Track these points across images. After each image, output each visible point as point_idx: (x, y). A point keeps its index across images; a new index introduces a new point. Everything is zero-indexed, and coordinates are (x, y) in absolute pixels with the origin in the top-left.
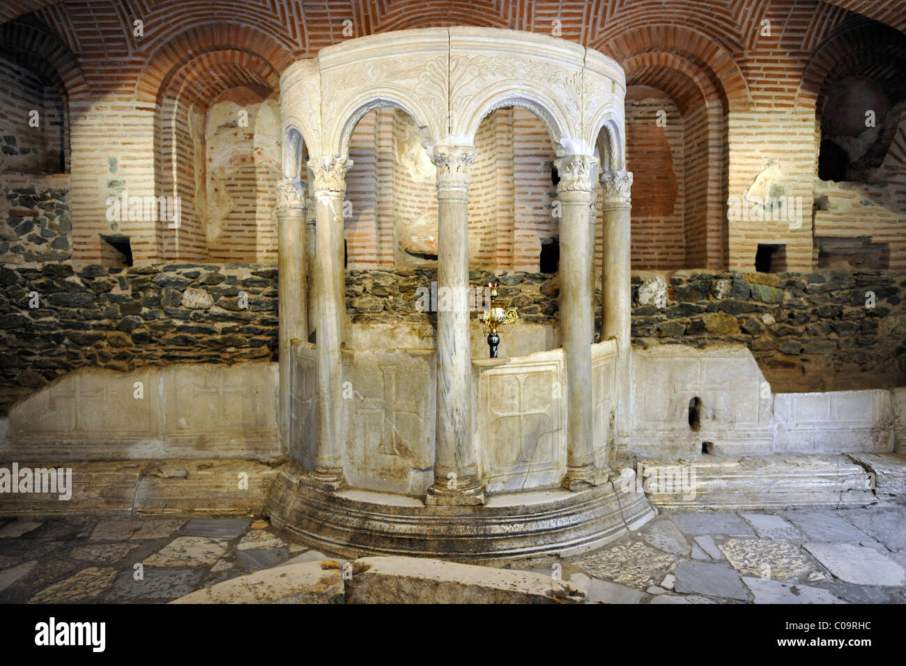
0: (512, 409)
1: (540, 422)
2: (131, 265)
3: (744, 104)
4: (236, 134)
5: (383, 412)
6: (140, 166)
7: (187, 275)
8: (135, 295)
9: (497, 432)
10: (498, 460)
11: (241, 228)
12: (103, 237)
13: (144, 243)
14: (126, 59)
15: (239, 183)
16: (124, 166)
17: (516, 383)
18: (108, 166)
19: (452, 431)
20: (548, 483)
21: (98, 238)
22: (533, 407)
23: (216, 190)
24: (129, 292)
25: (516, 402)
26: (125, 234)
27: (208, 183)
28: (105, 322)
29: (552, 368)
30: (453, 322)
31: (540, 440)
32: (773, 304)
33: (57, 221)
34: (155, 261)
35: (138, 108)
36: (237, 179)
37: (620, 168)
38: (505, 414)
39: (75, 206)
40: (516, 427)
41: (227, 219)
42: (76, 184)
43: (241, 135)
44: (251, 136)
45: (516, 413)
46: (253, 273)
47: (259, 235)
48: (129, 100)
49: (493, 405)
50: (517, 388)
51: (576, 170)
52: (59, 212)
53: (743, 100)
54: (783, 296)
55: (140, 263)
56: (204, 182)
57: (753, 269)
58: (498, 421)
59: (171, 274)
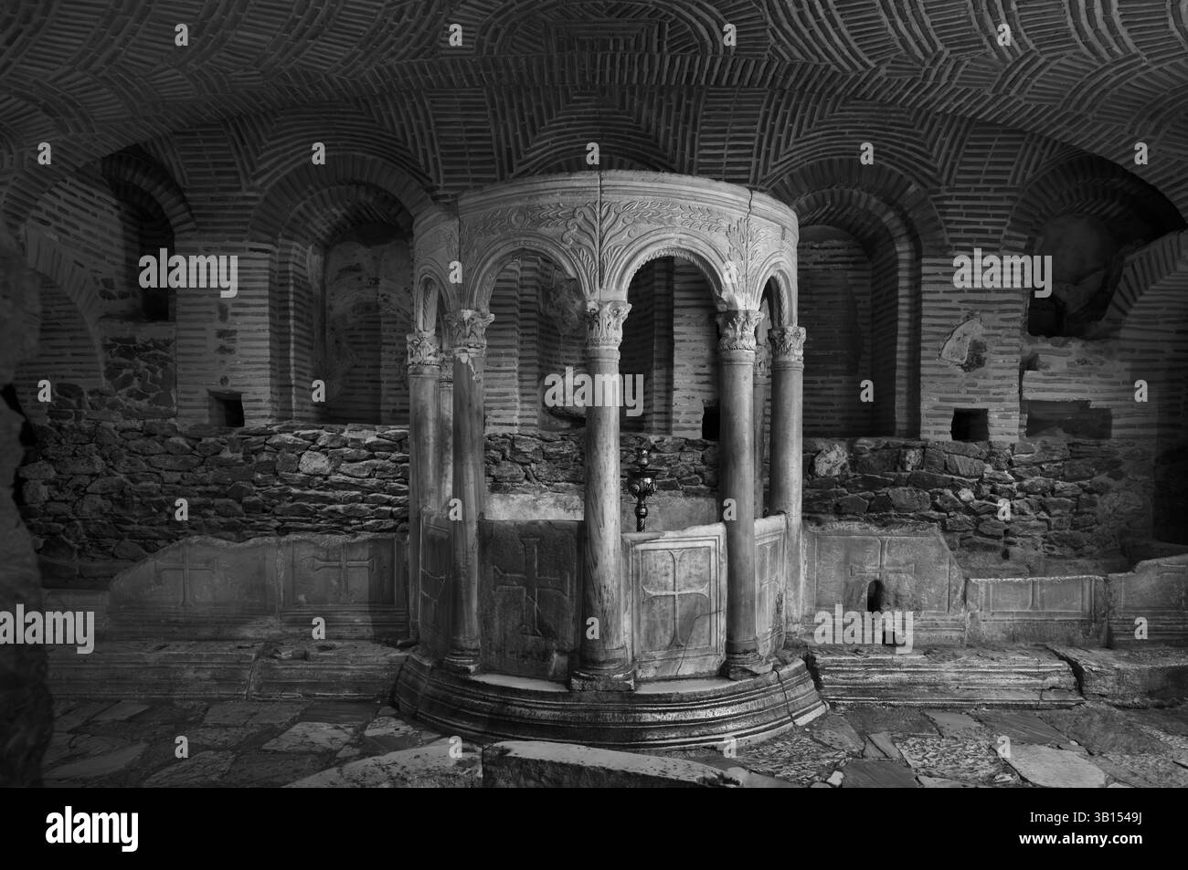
0: (666, 589)
1: (696, 604)
2: (243, 425)
3: (940, 248)
4: (359, 279)
5: (525, 589)
6: (253, 314)
7: (304, 437)
8: (247, 459)
9: (648, 612)
10: (650, 643)
11: (366, 385)
12: (211, 393)
13: (257, 400)
14: (239, 194)
15: (363, 333)
16: (236, 314)
17: (670, 559)
18: (218, 314)
19: (599, 609)
20: (705, 670)
21: (206, 394)
22: (690, 586)
23: (337, 342)
24: (240, 455)
25: (670, 580)
26: (236, 389)
27: (327, 334)
28: (215, 488)
29: (712, 544)
30: (601, 491)
31: (697, 622)
32: (972, 477)
33: (159, 375)
34: (269, 422)
35: (252, 250)
36: (361, 329)
37: (791, 322)
38: (658, 593)
39: (180, 358)
40: (670, 607)
41: (349, 374)
42: (183, 333)
43: (365, 280)
44: (377, 281)
45: (672, 593)
46: (378, 436)
47: (384, 392)
48: (241, 240)
49: (646, 583)
50: (671, 565)
51: (738, 328)
52: (163, 365)
53: (939, 244)
54: (983, 469)
55: (252, 424)
56: (323, 333)
57: (949, 438)
58: (652, 600)
59: (288, 437)
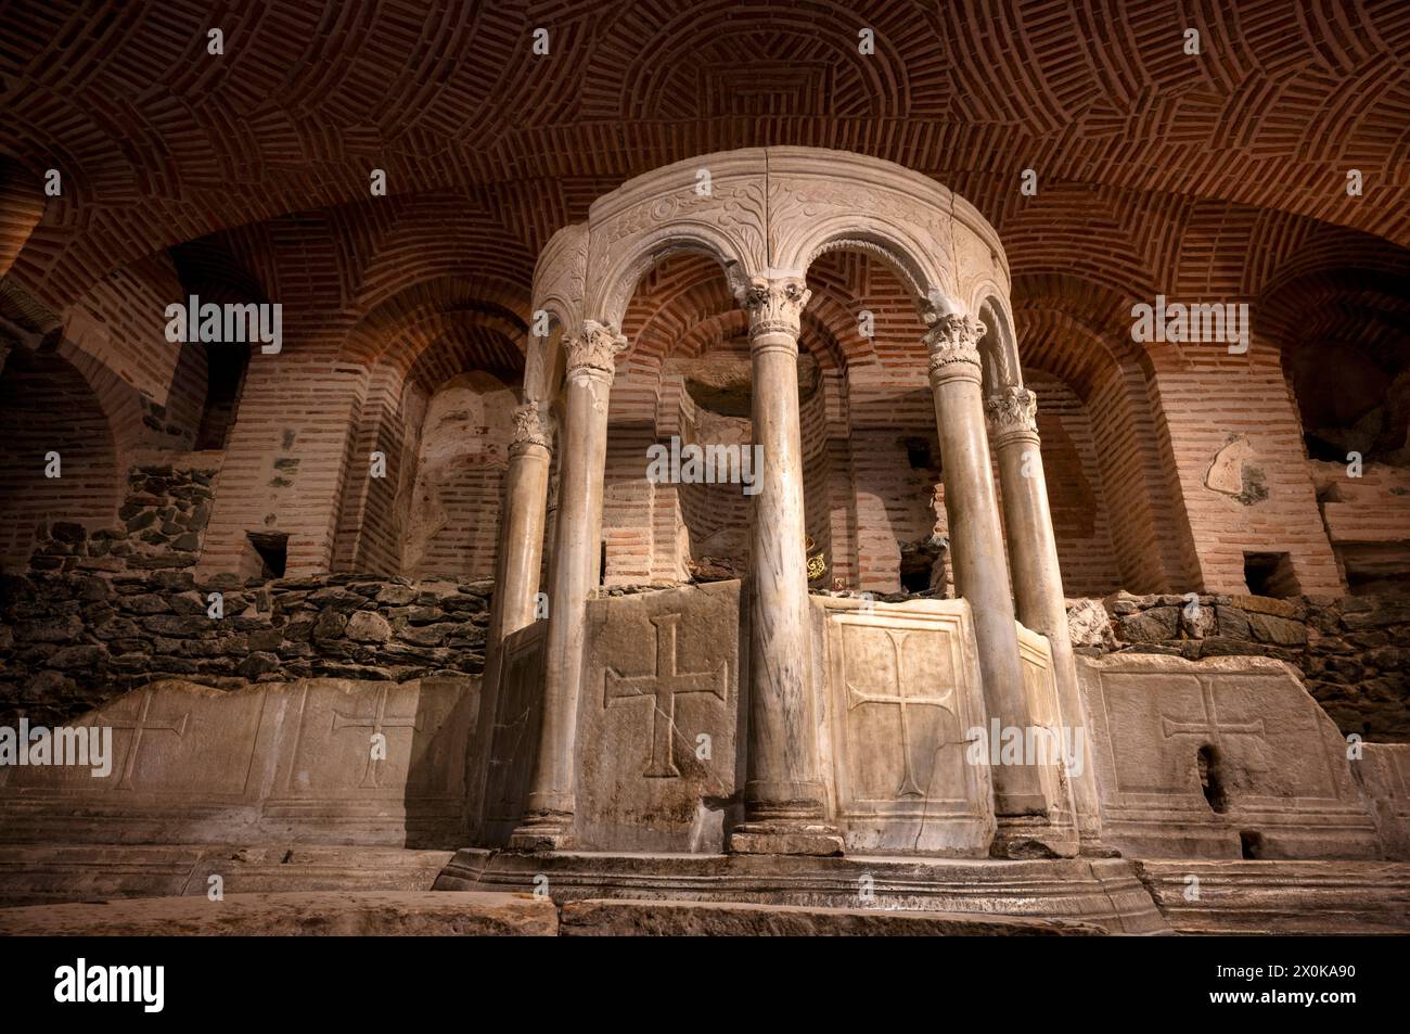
0: (884, 690)
1: (936, 723)
2: (281, 576)
3: (1176, 363)
4: (464, 428)
5: (653, 699)
6: (324, 441)
7: (360, 591)
8: (277, 620)
9: (859, 729)
10: (866, 785)
11: (454, 551)
12: (250, 535)
13: (307, 544)
14: (336, 311)
15: (460, 490)
16: (304, 441)
17: (888, 644)
18: (282, 441)
19: (778, 708)
20: (960, 846)
21: (243, 535)
22: (922, 691)
23: (426, 499)
24: (269, 616)
25: (891, 677)
26: (283, 530)
27: (416, 490)
28: (223, 660)
29: (950, 627)
30: (777, 520)
31: (941, 755)
32: (1293, 646)
33: (189, 514)
34: (318, 570)
35: (338, 370)
36: (458, 485)
37: (1015, 384)
38: (874, 697)
39: (221, 492)
40: (894, 723)
41: (435, 538)
42: (233, 463)
43: (471, 430)
44: (485, 430)
45: (895, 699)
46: (460, 590)
47: (477, 561)
48: (328, 361)
49: (852, 677)
50: (891, 653)
51: (956, 335)
52: (197, 501)
53: (1173, 358)
54: (1306, 634)
55: (296, 573)
56: (411, 485)
57: (1245, 590)
58: (863, 706)
59: (339, 590)
